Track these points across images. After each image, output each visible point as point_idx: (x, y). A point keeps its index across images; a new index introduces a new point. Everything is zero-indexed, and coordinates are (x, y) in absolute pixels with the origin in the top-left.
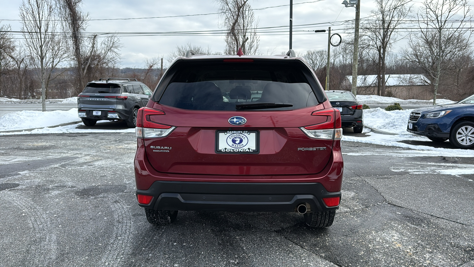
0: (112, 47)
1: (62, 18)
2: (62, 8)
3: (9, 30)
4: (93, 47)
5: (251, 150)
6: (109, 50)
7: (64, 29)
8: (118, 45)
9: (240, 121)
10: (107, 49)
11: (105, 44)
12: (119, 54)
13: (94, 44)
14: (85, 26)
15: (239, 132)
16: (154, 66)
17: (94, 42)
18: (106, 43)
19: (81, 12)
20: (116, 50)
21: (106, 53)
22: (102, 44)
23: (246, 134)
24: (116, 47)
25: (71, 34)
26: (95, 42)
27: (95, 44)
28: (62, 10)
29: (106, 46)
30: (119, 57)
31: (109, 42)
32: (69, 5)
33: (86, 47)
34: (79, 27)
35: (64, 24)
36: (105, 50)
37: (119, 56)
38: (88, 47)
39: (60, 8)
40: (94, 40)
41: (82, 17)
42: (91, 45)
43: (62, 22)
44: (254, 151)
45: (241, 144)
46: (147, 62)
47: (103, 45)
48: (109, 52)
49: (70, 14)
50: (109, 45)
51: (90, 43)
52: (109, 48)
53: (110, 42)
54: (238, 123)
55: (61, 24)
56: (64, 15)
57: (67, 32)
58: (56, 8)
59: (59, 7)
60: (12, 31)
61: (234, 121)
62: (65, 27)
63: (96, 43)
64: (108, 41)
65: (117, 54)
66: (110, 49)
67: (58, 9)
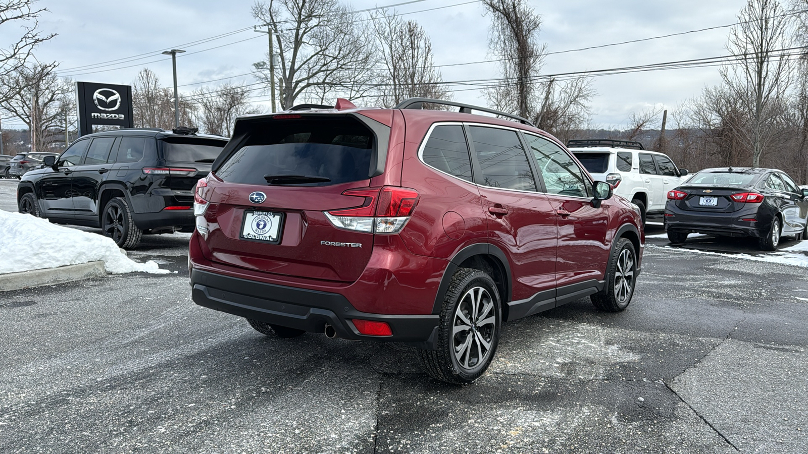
0: (577, 97)
1: (506, 56)
2: (506, 42)
3: (439, 80)
4: (547, 98)
5: (272, 239)
6: (571, 102)
7: (506, 74)
8: (588, 92)
9: (259, 199)
10: (570, 100)
11: (566, 92)
12: (587, 107)
13: (548, 93)
14: (539, 66)
15: (264, 213)
16: (644, 124)
17: (548, 91)
18: (568, 91)
19: (534, 45)
20: (582, 101)
21: (567, 106)
22: (562, 93)
23: (271, 217)
24: (585, 97)
25: (517, 80)
26: (551, 90)
27: (550, 93)
28: (507, 44)
29: (567, 96)
30: (587, 112)
31: (573, 88)
32: (516, 35)
33: (537, 99)
34: (529, 67)
35: (508, 65)
36: (565, 103)
37: (588, 110)
38: (539, 98)
39: (504, 42)
40: (549, 86)
41: (535, 51)
42: (544, 95)
43: (505, 62)
44: (274, 240)
45: (264, 230)
46: (633, 119)
47: (563, 95)
48: (572, 106)
49: (518, 49)
50: (573, 94)
51: (543, 93)
52: (572, 98)
53: (575, 89)
54: (256, 200)
55: (503, 65)
56: (509, 52)
57: (511, 77)
58: (499, 43)
59: (503, 40)
60: (444, 82)
61: (253, 198)
62: (508, 69)
63: (552, 92)
64: (572, 86)
65: (584, 106)
66: (574, 101)
67: (502, 42)
